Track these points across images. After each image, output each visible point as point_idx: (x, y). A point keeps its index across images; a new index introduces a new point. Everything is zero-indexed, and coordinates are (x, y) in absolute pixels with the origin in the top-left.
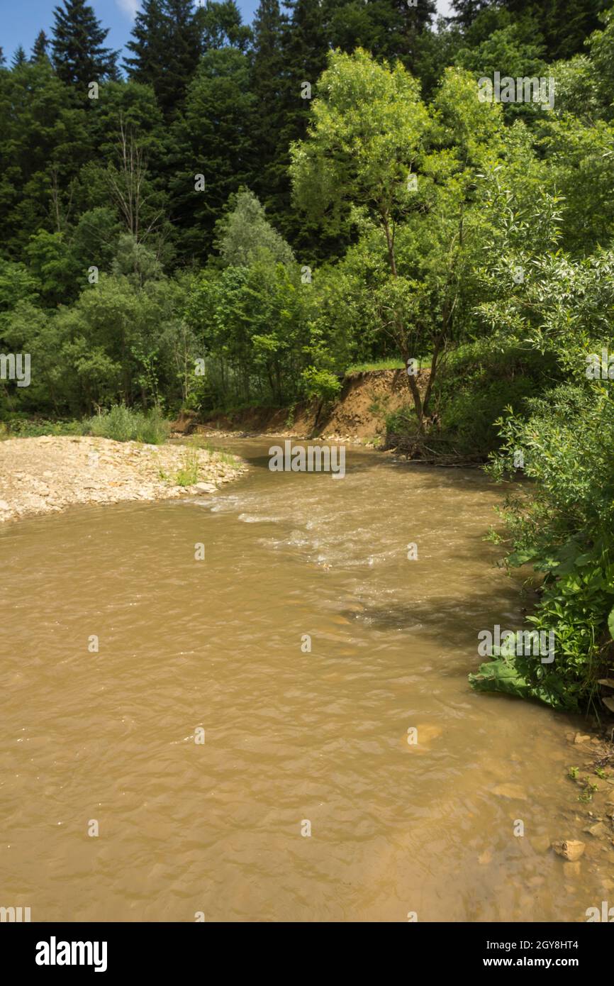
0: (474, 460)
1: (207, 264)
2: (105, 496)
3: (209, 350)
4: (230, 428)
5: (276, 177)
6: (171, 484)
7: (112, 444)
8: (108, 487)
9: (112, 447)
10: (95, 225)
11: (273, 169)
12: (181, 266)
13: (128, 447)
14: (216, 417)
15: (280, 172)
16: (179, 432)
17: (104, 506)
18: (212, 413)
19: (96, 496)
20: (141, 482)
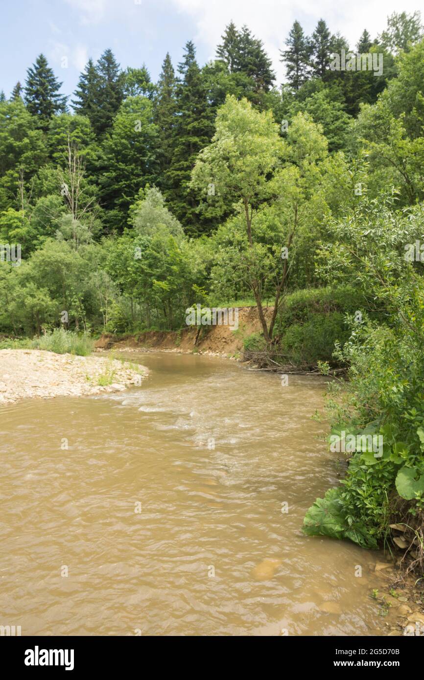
0: (304, 369)
1: (123, 234)
2: (47, 392)
3: (122, 292)
4: (136, 345)
5: (171, 178)
6: (94, 384)
7: (53, 355)
8: (49, 386)
9: (53, 358)
10: (48, 206)
11: (169, 173)
12: (105, 234)
13: (64, 358)
14: (127, 338)
15: (174, 175)
16: (100, 347)
17: (45, 399)
18: (124, 334)
19: (40, 393)
20: (73, 382)
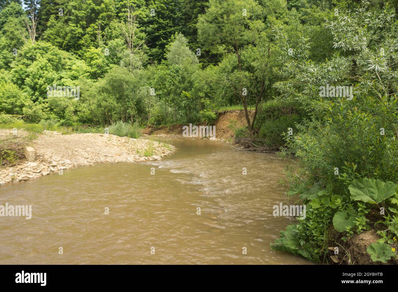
0: (273, 150)
1: (161, 63)
2: (113, 160)
3: (160, 99)
4: (168, 133)
5: (192, 28)
6: (142, 155)
7: (117, 137)
8: (114, 156)
9: (117, 139)
10: (115, 46)
11: (190, 25)
12: (150, 63)
13: (124, 139)
14: (162, 128)
15: (193, 26)
16: (146, 134)
17: (112, 163)
18: (161, 126)
19: (108, 159)
20: (129, 154)
